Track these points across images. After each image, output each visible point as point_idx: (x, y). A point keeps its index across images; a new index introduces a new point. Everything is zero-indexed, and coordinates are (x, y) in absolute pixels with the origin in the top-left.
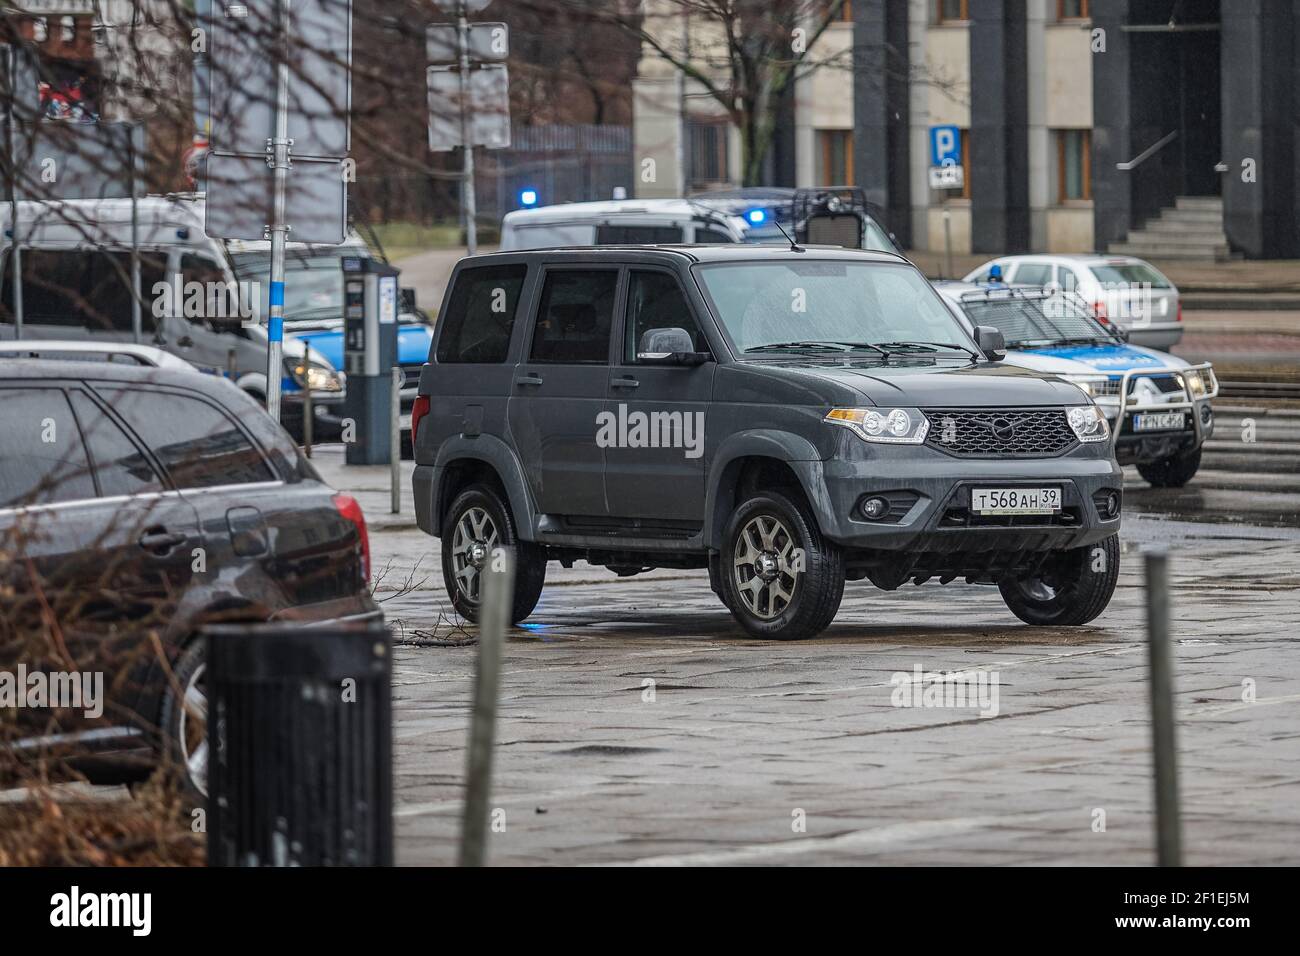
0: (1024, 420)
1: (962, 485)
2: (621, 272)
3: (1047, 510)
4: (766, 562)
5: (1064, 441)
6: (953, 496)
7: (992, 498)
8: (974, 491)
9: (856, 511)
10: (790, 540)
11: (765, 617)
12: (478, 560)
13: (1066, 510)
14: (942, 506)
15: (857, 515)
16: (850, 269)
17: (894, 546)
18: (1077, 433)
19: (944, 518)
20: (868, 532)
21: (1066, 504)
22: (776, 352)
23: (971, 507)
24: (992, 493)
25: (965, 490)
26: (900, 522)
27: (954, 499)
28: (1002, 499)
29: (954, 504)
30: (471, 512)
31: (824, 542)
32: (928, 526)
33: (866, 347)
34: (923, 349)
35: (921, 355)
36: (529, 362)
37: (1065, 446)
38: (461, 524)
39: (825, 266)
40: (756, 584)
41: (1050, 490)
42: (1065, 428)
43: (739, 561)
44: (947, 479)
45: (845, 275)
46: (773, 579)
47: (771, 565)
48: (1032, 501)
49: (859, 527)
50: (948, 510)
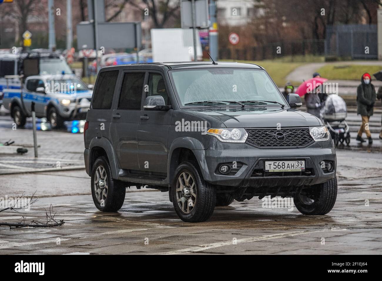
0: (290, 132)
1: (261, 160)
2: (146, 73)
3: (299, 169)
4: (186, 191)
5: (307, 141)
6: (256, 165)
7: (274, 165)
8: (266, 162)
9: (217, 170)
10: (194, 182)
11: (186, 213)
12: (101, 186)
13: (307, 169)
14: (252, 168)
15: (218, 172)
16: (235, 72)
17: (233, 185)
18: (313, 138)
19: (253, 173)
20: (222, 179)
21: (307, 167)
22: (198, 105)
23: (265, 169)
24: (274, 163)
25: (262, 162)
26: (235, 175)
27: (257, 165)
28: (278, 165)
29: (257, 168)
30: (99, 167)
31: (206, 183)
32: (247, 176)
33: (235, 103)
34: (261, 103)
35: (260, 106)
36: (117, 109)
37: (308, 143)
38: (97, 172)
39: (224, 70)
40: (183, 199)
41: (300, 161)
42: (308, 136)
43: (178, 190)
44: (254, 157)
45: (233, 73)
46: (189, 197)
47: (187, 192)
48: (292, 166)
49: (219, 177)
50: (255, 170)
